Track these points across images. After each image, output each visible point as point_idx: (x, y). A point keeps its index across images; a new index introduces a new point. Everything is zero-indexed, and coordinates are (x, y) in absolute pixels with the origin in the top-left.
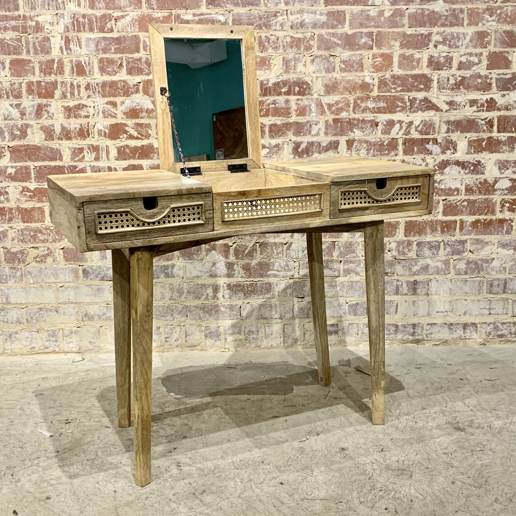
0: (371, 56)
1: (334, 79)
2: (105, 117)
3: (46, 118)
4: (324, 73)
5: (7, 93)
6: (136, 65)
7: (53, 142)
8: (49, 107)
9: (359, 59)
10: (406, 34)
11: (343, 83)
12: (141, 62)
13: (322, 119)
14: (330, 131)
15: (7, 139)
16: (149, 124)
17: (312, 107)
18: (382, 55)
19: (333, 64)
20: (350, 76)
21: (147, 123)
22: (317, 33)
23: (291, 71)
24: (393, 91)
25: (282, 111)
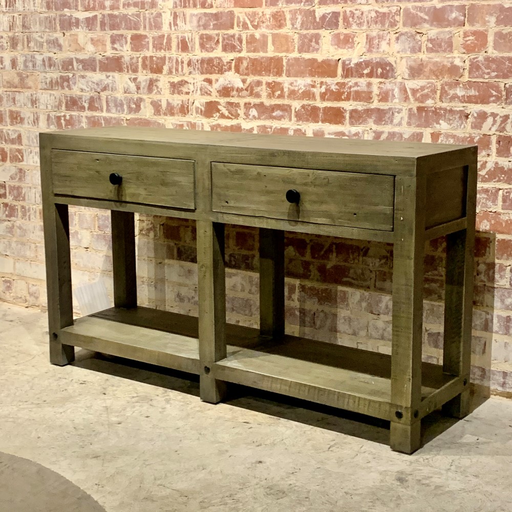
0: (462, 33)
1: (420, 60)
2: (202, 95)
3: (156, 93)
4: (409, 53)
5: (127, 67)
6: (230, 42)
7: (159, 117)
8: (158, 82)
9: (448, 37)
10: (503, 7)
11: (430, 66)
12: (234, 39)
13: (405, 107)
14: (413, 121)
15: (126, 111)
16: (239, 103)
17: (395, 92)
18: (474, 33)
19: (420, 43)
20: (437, 58)
21: (236, 102)
22: (403, 7)
23: (374, 50)
24: (486, 76)
25: (364, 95)
